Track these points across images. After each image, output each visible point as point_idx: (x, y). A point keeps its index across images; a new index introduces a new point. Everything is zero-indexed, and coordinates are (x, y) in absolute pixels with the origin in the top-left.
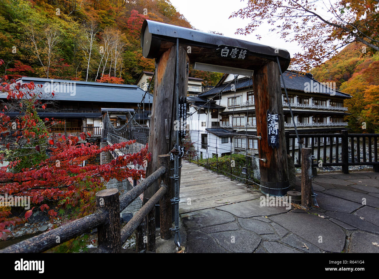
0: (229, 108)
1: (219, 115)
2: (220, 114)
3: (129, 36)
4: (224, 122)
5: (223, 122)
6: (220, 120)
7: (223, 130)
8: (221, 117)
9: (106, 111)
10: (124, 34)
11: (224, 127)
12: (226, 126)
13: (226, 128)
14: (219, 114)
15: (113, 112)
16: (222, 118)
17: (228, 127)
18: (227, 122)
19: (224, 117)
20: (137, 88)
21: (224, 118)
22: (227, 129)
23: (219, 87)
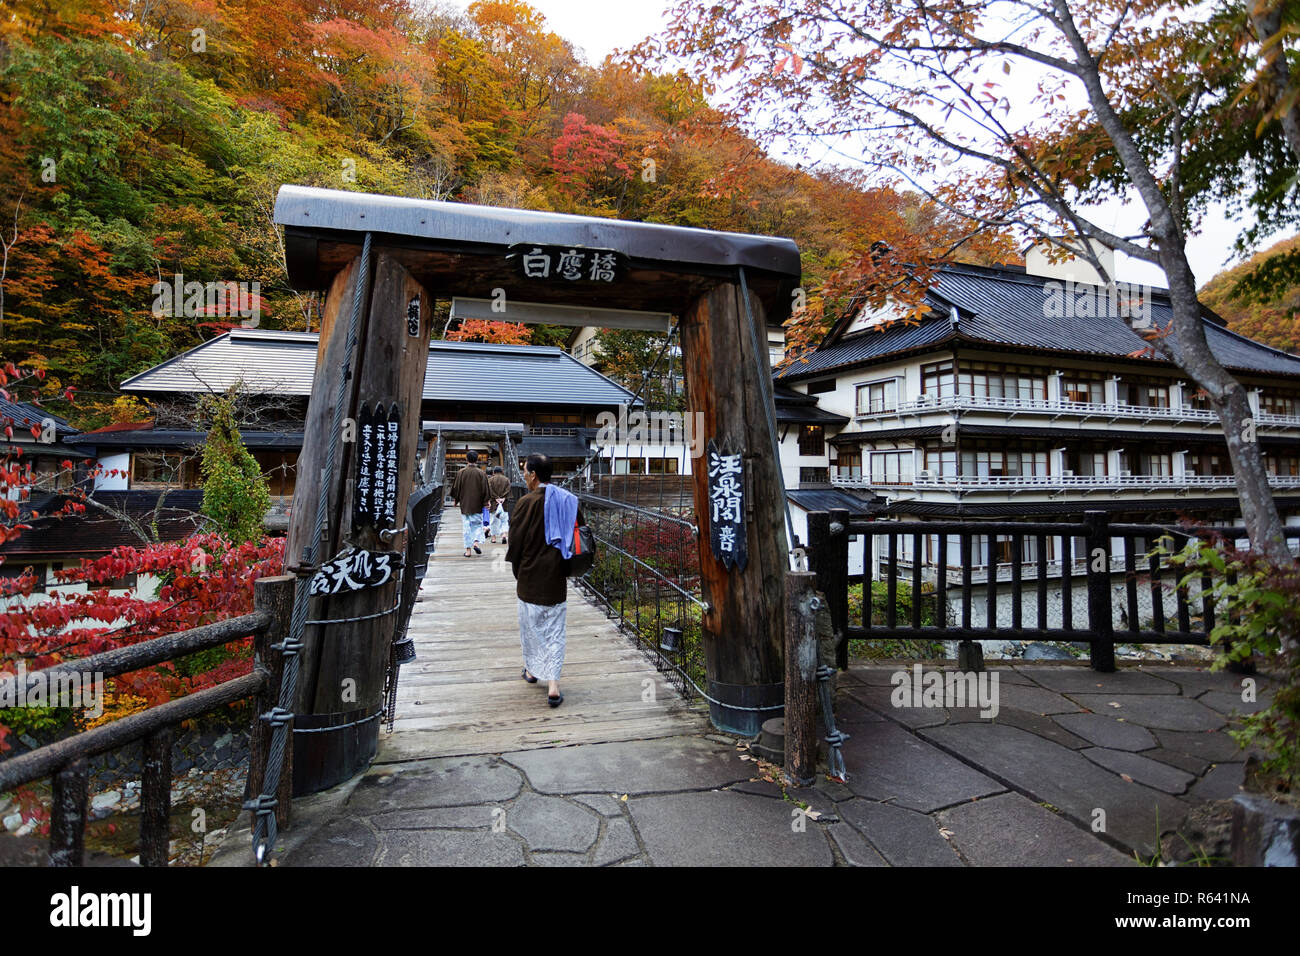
0: (861, 422)
1: (826, 445)
2: (831, 442)
3: (557, 193)
4: (845, 470)
5: (842, 468)
6: (832, 462)
7: (840, 495)
8: (833, 449)
9: (436, 431)
10: (541, 188)
11: (843, 485)
12: (850, 484)
13: (851, 489)
14: (828, 441)
15: (457, 435)
16: (838, 455)
17: (856, 485)
18: (856, 470)
19: (844, 451)
20: (558, 356)
21: (845, 454)
22: (854, 493)
23: (830, 347)
